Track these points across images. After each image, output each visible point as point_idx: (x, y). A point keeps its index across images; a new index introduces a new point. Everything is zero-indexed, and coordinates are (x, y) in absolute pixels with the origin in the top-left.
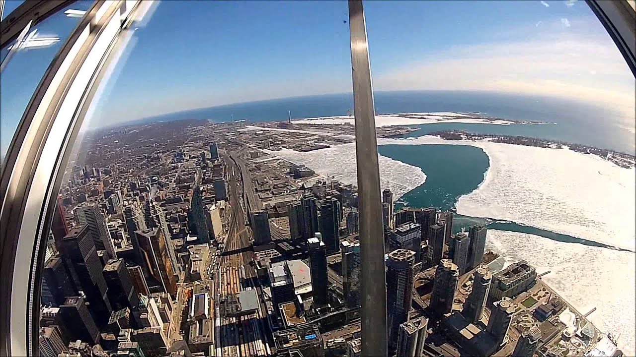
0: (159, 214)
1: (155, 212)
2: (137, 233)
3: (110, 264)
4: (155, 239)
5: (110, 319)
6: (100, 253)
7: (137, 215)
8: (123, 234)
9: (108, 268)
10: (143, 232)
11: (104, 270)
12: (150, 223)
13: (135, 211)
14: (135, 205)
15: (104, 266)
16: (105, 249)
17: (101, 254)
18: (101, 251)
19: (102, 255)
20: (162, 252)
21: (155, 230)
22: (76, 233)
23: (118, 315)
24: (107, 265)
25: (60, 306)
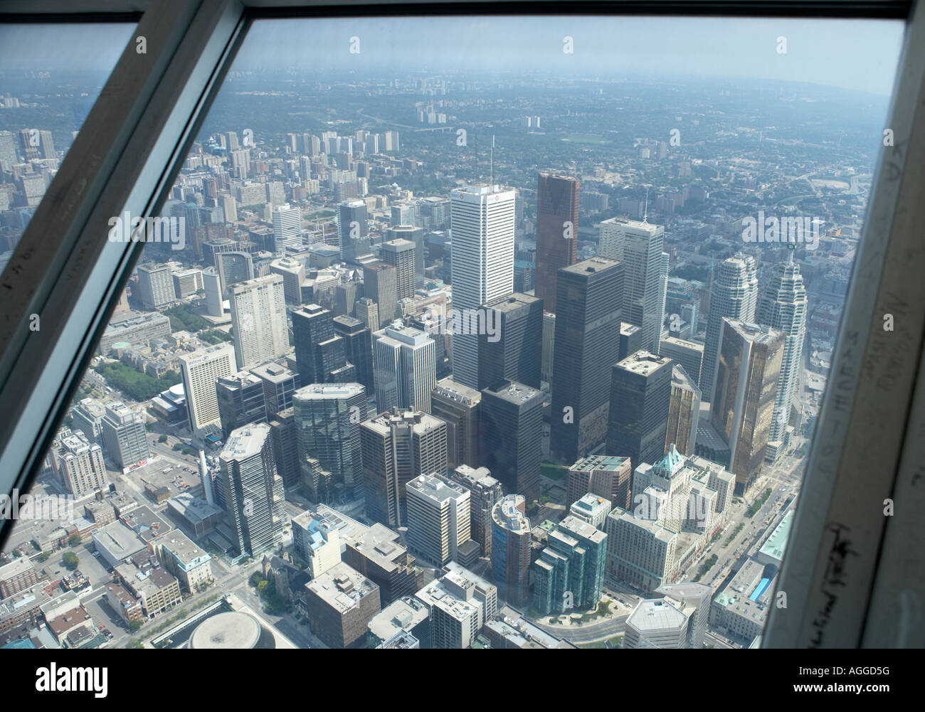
0: (796, 303)
1: (789, 297)
2: (727, 325)
3: (639, 360)
4: (762, 351)
5: (578, 462)
6: (626, 329)
7: (745, 286)
8: (694, 312)
9: (630, 364)
10: (744, 327)
11: (621, 364)
12: (767, 315)
13: (744, 276)
14: (748, 264)
15: (623, 356)
16: (640, 326)
17: (626, 331)
18: (630, 326)
19: (628, 334)
20: (767, 384)
21: (773, 334)
22: (590, 270)
23: (599, 462)
24: (630, 359)
25: (484, 390)
